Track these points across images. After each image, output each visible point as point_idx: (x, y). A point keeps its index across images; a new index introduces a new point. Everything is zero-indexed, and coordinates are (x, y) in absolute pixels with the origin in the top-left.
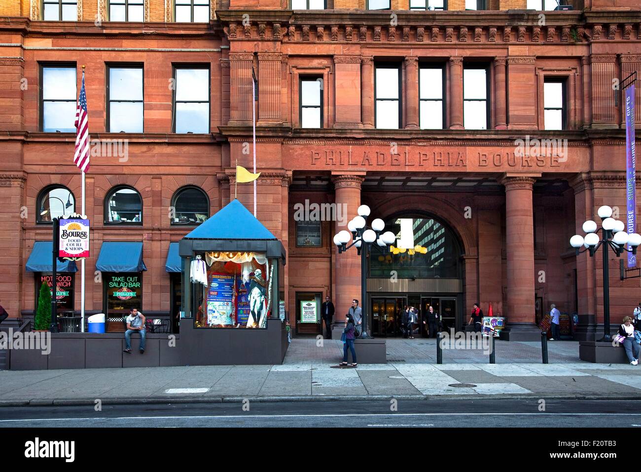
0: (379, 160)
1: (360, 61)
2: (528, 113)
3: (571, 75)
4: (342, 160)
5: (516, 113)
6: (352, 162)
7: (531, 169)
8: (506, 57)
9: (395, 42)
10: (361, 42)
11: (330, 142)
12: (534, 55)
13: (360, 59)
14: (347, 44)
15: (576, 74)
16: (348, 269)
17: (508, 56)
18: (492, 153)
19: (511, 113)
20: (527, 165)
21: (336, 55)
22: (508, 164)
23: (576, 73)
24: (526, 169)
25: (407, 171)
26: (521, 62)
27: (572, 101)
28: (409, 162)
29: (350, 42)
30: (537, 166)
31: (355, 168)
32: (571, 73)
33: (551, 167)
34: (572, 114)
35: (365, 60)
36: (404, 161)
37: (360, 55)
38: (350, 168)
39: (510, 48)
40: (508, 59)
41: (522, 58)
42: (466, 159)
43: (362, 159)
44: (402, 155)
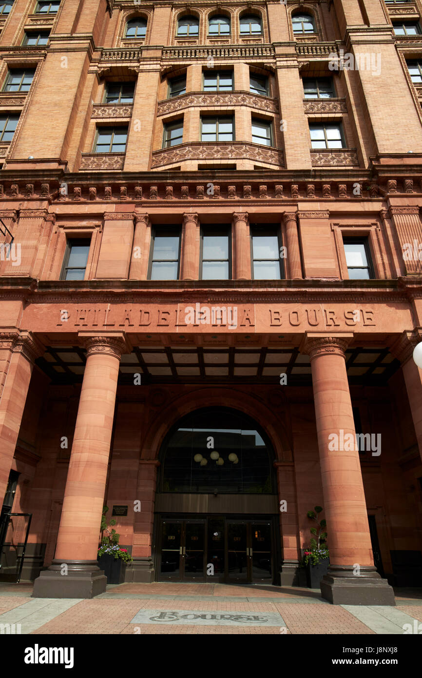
0: (142, 319)
1: (132, 218)
2: (327, 266)
3: (372, 230)
4: (96, 319)
5: (313, 266)
6: (107, 321)
7: (338, 329)
8: (296, 212)
9: (173, 200)
10: (136, 201)
11: (84, 299)
12: (326, 209)
13: (133, 215)
14: (121, 203)
15: (378, 229)
16: (81, 469)
17: (298, 211)
18: (286, 310)
19: (306, 266)
20: (333, 324)
21: (107, 213)
22: (309, 323)
23: (377, 227)
24: (332, 328)
25: (177, 332)
26: (313, 216)
27: (378, 256)
28: (180, 321)
29: (124, 201)
30: (346, 325)
31: (112, 329)
32: (373, 229)
33: (365, 327)
34: (381, 268)
35: (139, 218)
36: (175, 321)
37: (133, 212)
38: (105, 328)
39: (299, 204)
40: (299, 214)
41: (314, 212)
42: (254, 318)
43: (121, 318)
44: (171, 313)
